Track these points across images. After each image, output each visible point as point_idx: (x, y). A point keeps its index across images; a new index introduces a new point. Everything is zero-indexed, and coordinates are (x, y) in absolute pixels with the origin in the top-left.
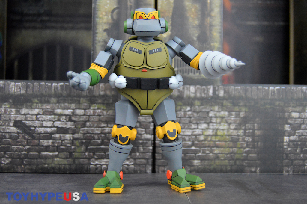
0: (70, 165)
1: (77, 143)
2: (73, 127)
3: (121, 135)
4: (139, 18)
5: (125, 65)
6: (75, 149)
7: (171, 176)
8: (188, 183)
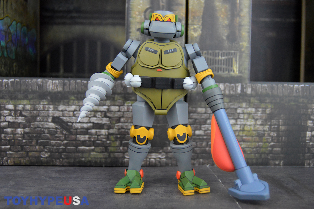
0: (106, 158)
1: (112, 138)
2: (108, 123)
3: (138, 136)
4: (156, 20)
5: (141, 65)
6: (110, 143)
7: (180, 176)
8: (191, 186)
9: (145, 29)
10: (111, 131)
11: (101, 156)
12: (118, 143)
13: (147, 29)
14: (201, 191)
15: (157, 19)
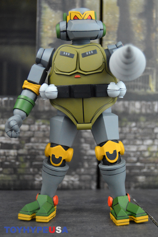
0: (14, 181)
1: (21, 159)
2: (17, 143)
3: (53, 156)
4: (74, 19)
5: (56, 72)
6: (19, 165)
7: (112, 203)
8: (126, 214)
9: (62, 32)
10: (21, 151)
11: (9, 178)
12: (27, 164)
13: (64, 31)
14: (137, 220)
15: (76, 18)
